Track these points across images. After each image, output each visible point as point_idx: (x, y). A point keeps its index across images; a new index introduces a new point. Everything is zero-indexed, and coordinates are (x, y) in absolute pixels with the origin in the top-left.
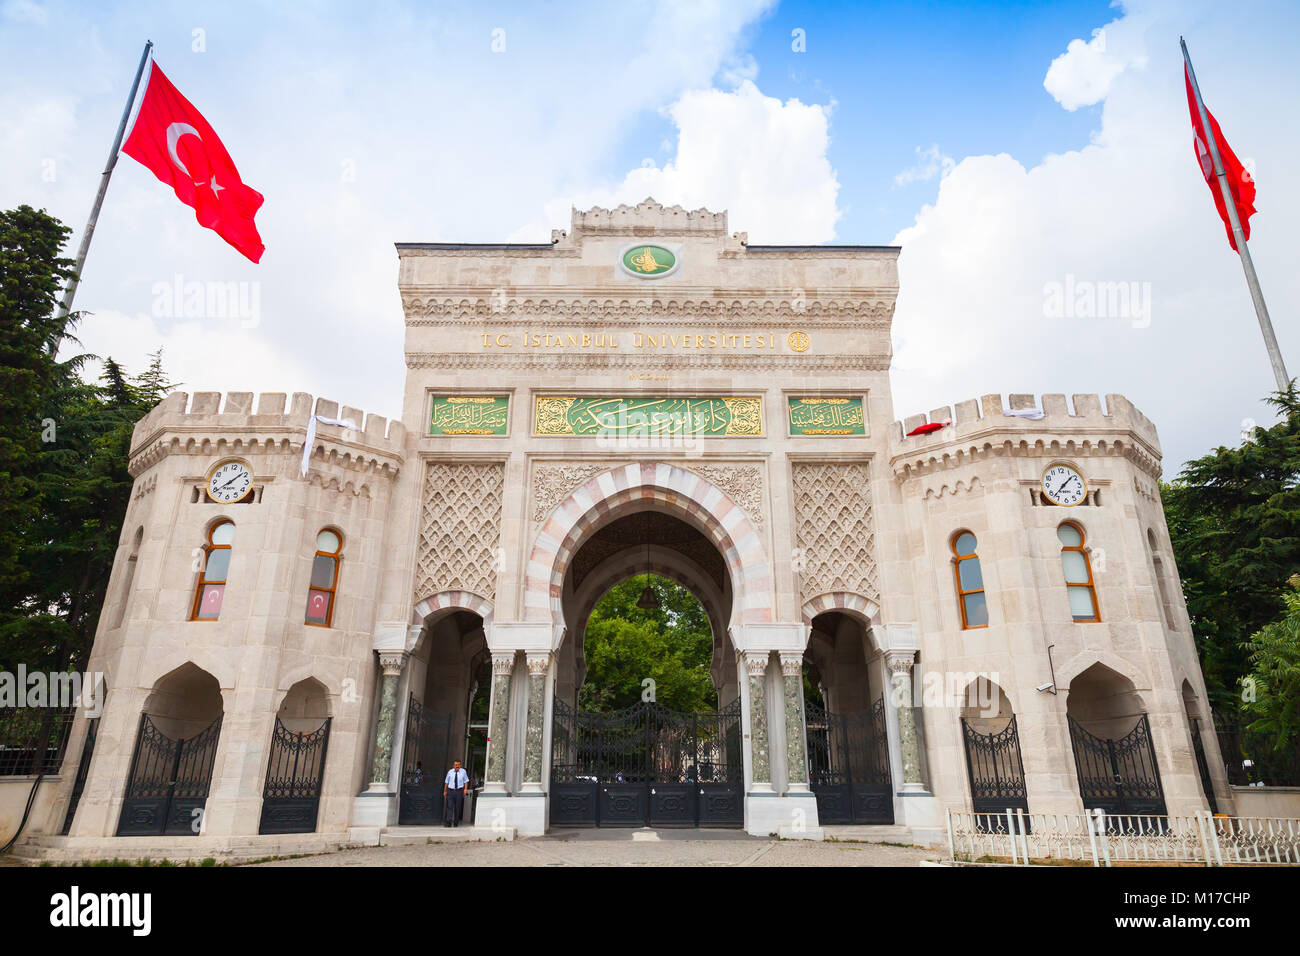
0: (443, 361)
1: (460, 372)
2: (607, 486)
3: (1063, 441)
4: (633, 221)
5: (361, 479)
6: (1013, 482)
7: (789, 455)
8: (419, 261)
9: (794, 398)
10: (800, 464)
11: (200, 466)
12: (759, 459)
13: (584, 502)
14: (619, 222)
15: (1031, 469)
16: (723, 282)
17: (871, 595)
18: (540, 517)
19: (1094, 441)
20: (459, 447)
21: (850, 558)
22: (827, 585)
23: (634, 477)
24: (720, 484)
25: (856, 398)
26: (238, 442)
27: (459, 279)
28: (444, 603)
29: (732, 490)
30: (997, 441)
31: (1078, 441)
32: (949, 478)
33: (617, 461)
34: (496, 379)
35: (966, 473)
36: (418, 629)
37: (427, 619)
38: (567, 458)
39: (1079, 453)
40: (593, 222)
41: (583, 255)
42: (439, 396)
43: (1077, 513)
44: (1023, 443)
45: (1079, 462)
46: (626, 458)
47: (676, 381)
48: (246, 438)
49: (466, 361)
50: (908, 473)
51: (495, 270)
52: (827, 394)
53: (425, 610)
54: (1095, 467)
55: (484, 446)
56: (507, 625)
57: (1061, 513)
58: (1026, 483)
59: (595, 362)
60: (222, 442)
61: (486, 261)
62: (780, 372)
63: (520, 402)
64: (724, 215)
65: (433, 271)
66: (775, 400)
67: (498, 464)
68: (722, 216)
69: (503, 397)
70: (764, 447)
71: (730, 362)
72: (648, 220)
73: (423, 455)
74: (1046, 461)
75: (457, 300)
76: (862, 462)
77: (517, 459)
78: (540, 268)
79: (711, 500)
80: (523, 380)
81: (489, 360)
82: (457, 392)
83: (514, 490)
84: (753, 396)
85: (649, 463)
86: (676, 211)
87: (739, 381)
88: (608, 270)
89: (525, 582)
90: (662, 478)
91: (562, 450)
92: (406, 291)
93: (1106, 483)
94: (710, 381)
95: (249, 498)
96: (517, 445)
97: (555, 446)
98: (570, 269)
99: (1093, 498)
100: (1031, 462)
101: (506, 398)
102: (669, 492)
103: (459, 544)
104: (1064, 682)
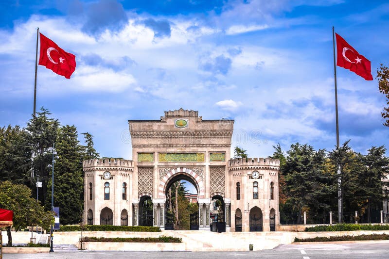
0: (139, 146)
1: (143, 149)
2: (174, 172)
3: (256, 167)
4: (178, 114)
5: (128, 173)
6: (246, 175)
7: (209, 166)
8: (133, 124)
9: (211, 153)
10: (211, 167)
11: (102, 173)
12: (204, 166)
13: (169, 175)
14: (175, 114)
15: (250, 172)
16: (197, 128)
17: (223, 193)
18: (161, 178)
19: (261, 167)
20: (144, 164)
21: (220, 186)
22: (215, 191)
23: (179, 170)
24: (195, 172)
25: (223, 153)
26: (108, 169)
27: (142, 128)
28: (144, 195)
29: (198, 173)
30: (244, 167)
31: (259, 167)
32: (237, 172)
33: (176, 167)
34: (150, 150)
35: (239, 172)
36: (139, 199)
37: (141, 198)
38: (166, 166)
39: (258, 169)
40: (169, 114)
41: (168, 122)
42: (139, 153)
43: (257, 180)
44: (249, 168)
45: (259, 171)
46: (177, 166)
47: (187, 150)
48: (109, 168)
49: (144, 146)
50: (231, 171)
51: (149, 126)
52: (217, 152)
53: (140, 196)
54: (261, 172)
55: (150, 164)
56: (156, 199)
57: (254, 180)
58: (248, 175)
59: (171, 146)
60: (105, 169)
61: (147, 124)
62: (208, 148)
63: (156, 154)
64: (197, 112)
65: (136, 126)
66: (207, 154)
67: (152, 168)
68: (196, 112)
69: (152, 153)
70: (204, 164)
71: (199, 146)
72: (181, 113)
73: (137, 166)
74: (253, 171)
75: (142, 133)
76: (224, 167)
77: (156, 167)
78: (158, 125)
79: (194, 175)
80: (156, 150)
81: (149, 146)
82: (143, 153)
83: (156, 173)
84: (203, 153)
85: (182, 168)
86: (187, 111)
87: (200, 150)
88: (173, 126)
89: (159, 191)
90: (184, 170)
91: (164, 165)
92: (131, 131)
93: (263, 175)
94: (194, 150)
95: (110, 179)
96: (156, 164)
97: (163, 164)
98: (165, 126)
99: (260, 177)
100: (250, 171)
101: (153, 154)
102: (185, 173)
103: (146, 183)
104: (250, 209)
